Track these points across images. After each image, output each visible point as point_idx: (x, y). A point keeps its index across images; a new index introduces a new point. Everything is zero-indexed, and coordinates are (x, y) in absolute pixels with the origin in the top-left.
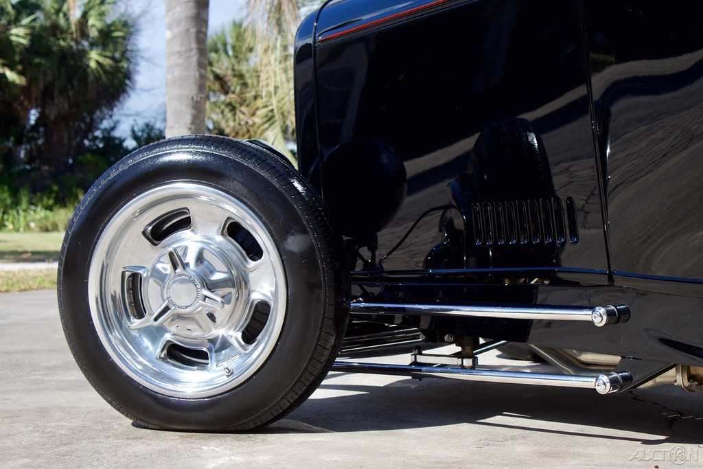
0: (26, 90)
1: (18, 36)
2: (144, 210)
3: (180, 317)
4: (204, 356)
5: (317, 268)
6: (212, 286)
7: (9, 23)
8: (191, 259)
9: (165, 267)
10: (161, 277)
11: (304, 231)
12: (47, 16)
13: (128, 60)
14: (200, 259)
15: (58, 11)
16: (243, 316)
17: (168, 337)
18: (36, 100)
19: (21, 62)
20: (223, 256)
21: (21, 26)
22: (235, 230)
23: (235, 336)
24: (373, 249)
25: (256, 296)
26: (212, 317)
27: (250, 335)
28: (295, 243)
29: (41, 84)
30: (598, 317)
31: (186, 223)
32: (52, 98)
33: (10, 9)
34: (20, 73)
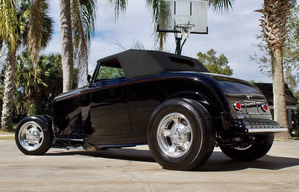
0: (48, 88)
1: (47, 74)
2: (26, 126)
3: (30, 140)
4: (34, 145)
5: (48, 133)
6: (34, 136)
7: (45, 70)
8: (32, 132)
9: (28, 133)
10: (28, 134)
11: (46, 128)
12: (55, 68)
13: (77, 80)
14: (33, 132)
15: (58, 67)
16: (39, 139)
17: (29, 142)
18: (51, 91)
19: (47, 81)
20: (37, 132)
21: (48, 71)
22: (38, 128)
23: (38, 142)
24: (64, 131)
25: (41, 137)
26: (34, 140)
27: (40, 142)
28: (45, 130)
29: (52, 87)
30: (82, 140)
31: (32, 127)
32: (55, 90)
33: (45, 67)
34: (47, 84)
